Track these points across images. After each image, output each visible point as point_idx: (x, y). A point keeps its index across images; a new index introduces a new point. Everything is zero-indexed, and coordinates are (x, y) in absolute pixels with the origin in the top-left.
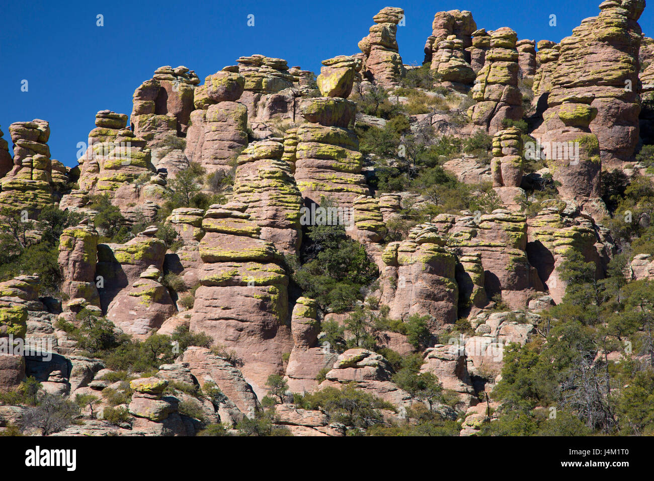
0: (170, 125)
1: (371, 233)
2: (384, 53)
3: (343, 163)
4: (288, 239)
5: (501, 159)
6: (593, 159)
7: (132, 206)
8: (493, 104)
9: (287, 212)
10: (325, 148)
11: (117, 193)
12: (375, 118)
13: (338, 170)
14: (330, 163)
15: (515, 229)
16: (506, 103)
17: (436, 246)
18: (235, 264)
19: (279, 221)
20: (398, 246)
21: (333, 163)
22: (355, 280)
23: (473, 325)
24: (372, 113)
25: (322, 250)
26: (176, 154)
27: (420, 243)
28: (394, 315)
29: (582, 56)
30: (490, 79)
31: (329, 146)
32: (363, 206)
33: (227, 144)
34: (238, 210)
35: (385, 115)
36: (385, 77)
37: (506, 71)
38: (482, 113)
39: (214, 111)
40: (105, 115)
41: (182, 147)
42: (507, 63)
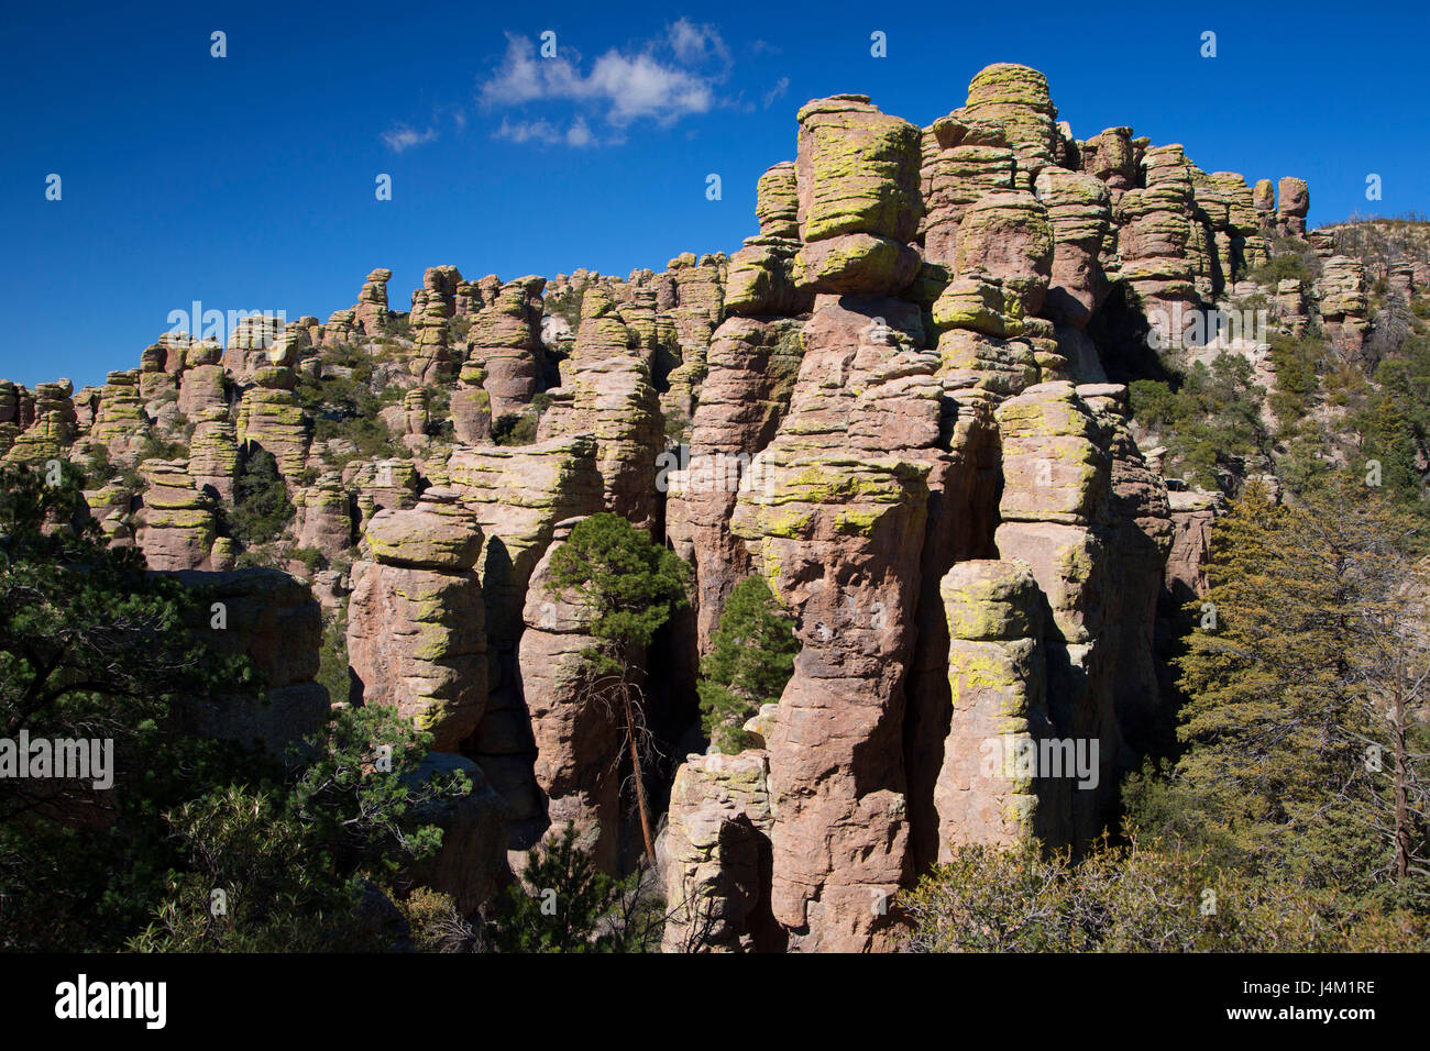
0: (170, 380)
1: (295, 478)
2: (373, 306)
3: (285, 418)
4: (227, 485)
5: (410, 413)
6: (484, 410)
7: (122, 453)
8: (427, 360)
9: (224, 465)
10: (270, 408)
11: (113, 441)
12: (343, 368)
13: (280, 424)
14: (273, 419)
15: (404, 474)
16: (438, 359)
17: (332, 493)
18: (172, 512)
19: (219, 472)
20: (306, 491)
21: (277, 419)
22: (276, 517)
23: (362, 551)
24: (341, 364)
25: (251, 494)
26: (171, 405)
27: (321, 490)
28: (301, 546)
29: (492, 324)
30: (424, 341)
31: (273, 406)
32: (288, 458)
33: (206, 399)
34: (180, 467)
35: (352, 364)
36: (371, 326)
37: (436, 334)
38: (418, 368)
39: (199, 371)
40: (114, 375)
41: (175, 399)
42: (437, 329)
